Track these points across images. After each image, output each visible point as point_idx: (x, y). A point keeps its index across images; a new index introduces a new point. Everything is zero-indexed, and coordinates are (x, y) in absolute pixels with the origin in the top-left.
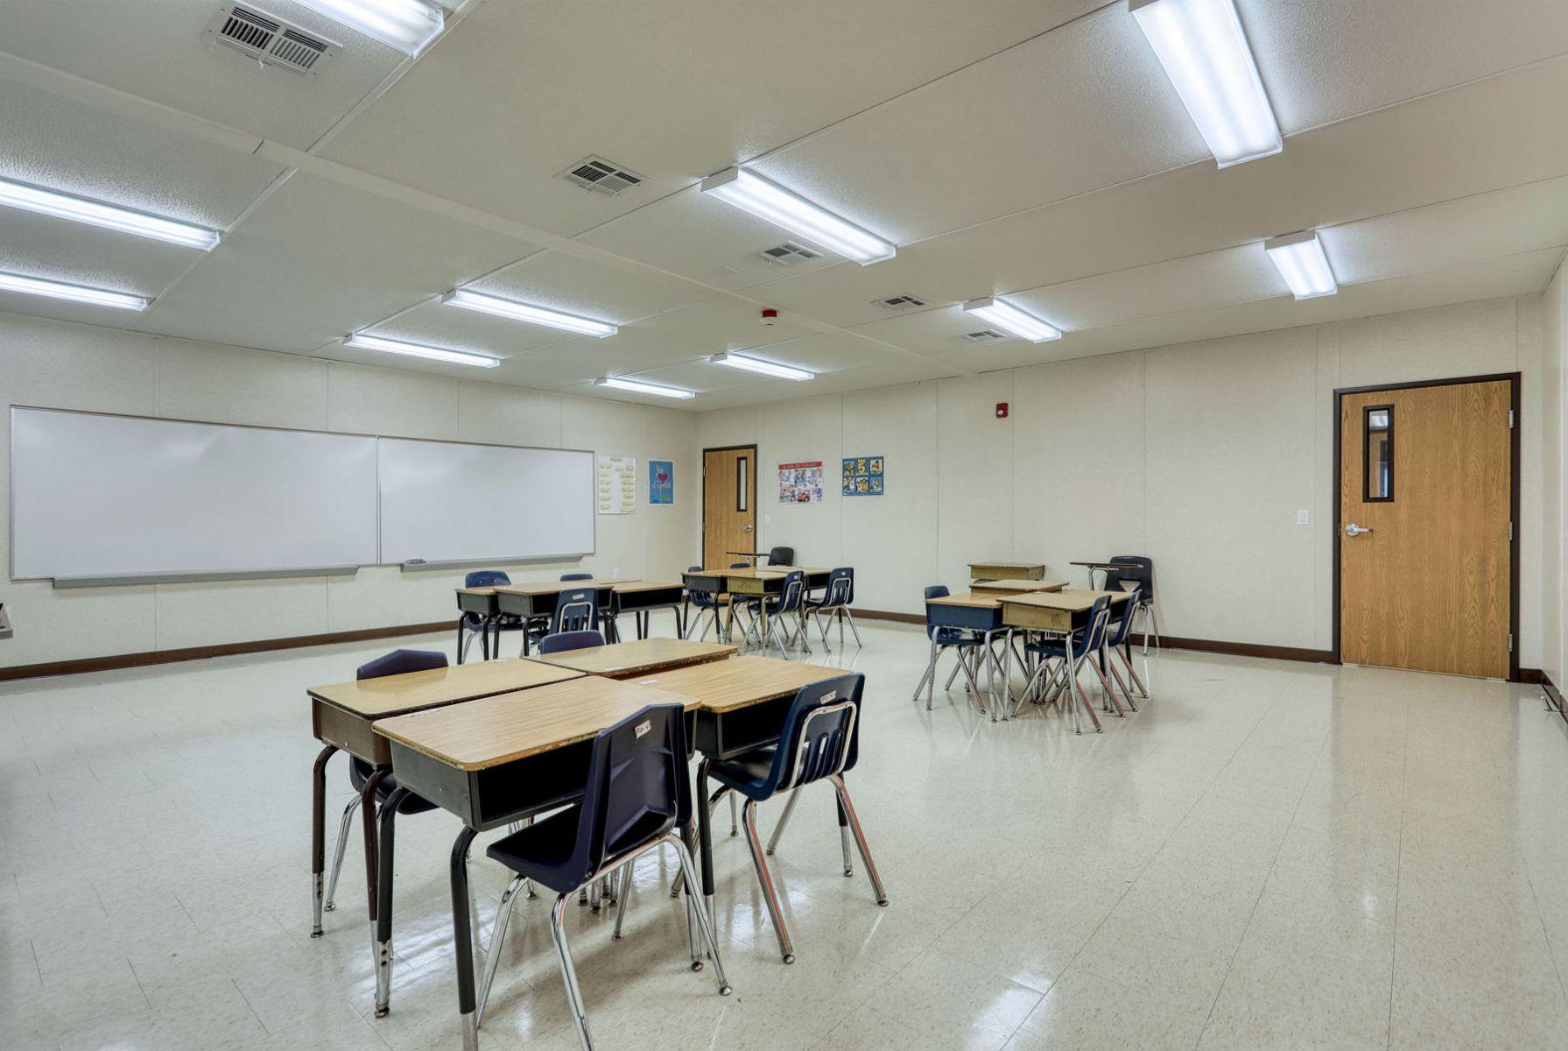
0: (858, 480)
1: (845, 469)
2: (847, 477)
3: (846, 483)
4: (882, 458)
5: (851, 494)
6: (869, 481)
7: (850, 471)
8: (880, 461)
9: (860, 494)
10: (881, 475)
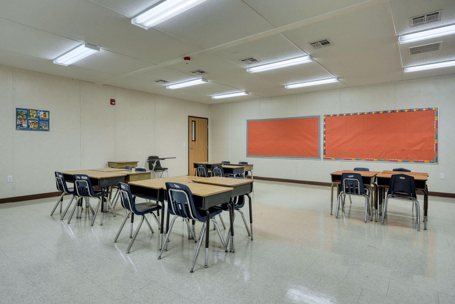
0: (30, 121)
1: (18, 114)
2: (20, 119)
3: (19, 122)
4: (49, 112)
5: (24, 129)
6: (39, 123)
7: (22, 116)
8: (47, 113)
9: (31, 129)
10: (48, 120)
